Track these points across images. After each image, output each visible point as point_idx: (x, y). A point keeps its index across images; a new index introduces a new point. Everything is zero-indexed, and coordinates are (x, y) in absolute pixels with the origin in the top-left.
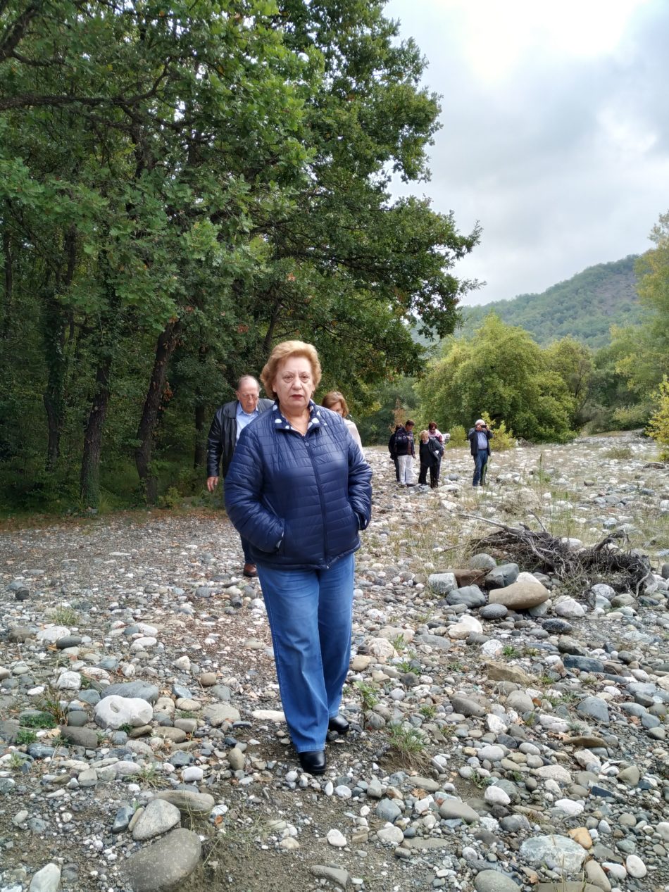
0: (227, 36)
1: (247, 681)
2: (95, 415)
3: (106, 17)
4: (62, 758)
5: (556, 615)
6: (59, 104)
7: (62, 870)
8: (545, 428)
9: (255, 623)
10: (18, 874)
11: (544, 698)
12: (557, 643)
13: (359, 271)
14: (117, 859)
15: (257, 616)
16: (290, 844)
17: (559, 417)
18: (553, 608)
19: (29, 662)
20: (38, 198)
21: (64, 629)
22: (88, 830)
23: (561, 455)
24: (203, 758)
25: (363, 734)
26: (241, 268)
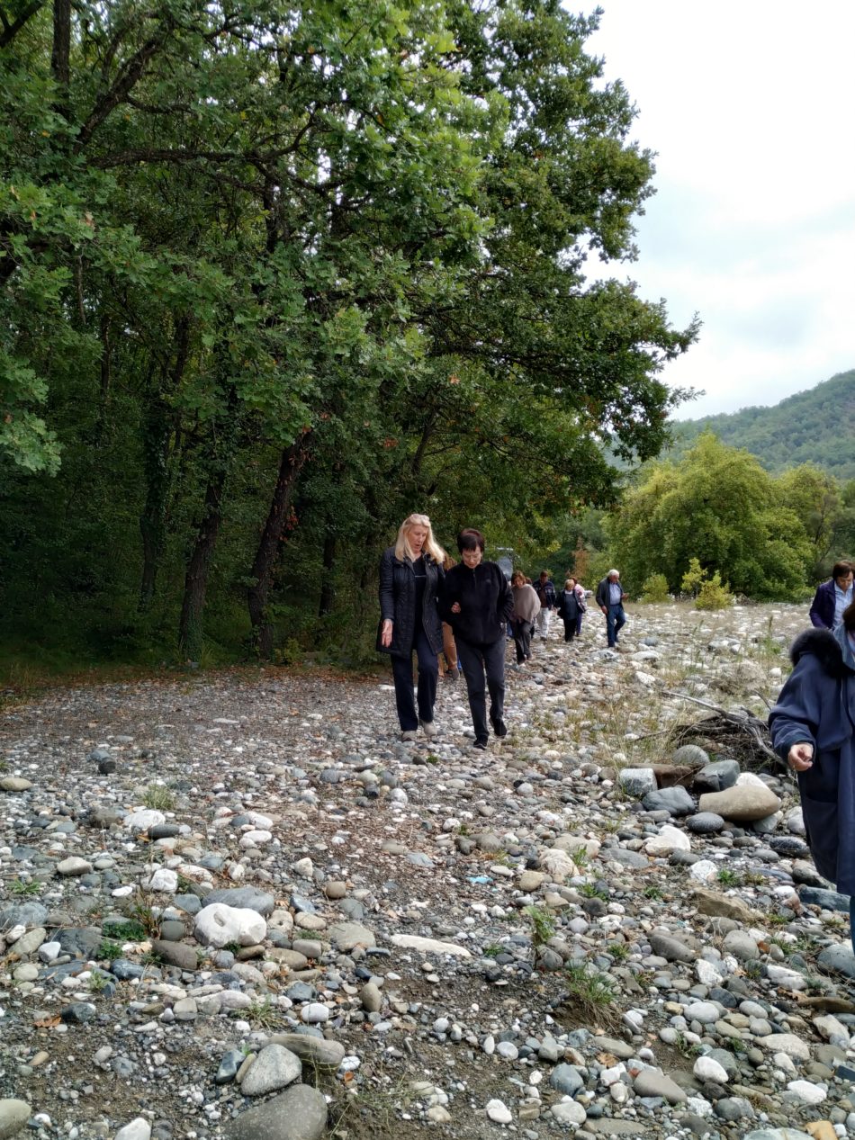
0: (390, 78)
1: (384, 896)
2: (203, 544)
3: (238, 53)
4: (153, 981)
5: (788, 831)
6: (180, 160)
7: (153, 1128)
8: (773, 582)
9: (395, 819)
10: (98, 1129)
11: (773, 941)
12: (791, 870)
13: (540, 373)
14: (221, 1119)
15: (398, 811)
16: (439, 1114)
17: (792, 567)
18: (785, 822)
19: (115, 854)
20: (149, 275)
21: (158, 813)
22: (186, 1078)
23: (794, 618)
24: (328, 993)
25: (534, 975)
26: (393, 367)
